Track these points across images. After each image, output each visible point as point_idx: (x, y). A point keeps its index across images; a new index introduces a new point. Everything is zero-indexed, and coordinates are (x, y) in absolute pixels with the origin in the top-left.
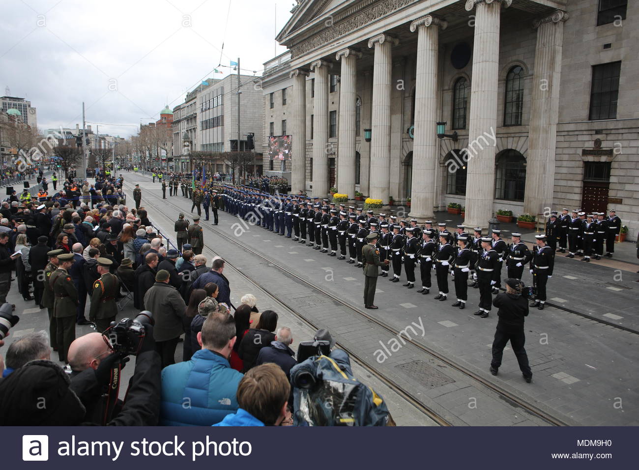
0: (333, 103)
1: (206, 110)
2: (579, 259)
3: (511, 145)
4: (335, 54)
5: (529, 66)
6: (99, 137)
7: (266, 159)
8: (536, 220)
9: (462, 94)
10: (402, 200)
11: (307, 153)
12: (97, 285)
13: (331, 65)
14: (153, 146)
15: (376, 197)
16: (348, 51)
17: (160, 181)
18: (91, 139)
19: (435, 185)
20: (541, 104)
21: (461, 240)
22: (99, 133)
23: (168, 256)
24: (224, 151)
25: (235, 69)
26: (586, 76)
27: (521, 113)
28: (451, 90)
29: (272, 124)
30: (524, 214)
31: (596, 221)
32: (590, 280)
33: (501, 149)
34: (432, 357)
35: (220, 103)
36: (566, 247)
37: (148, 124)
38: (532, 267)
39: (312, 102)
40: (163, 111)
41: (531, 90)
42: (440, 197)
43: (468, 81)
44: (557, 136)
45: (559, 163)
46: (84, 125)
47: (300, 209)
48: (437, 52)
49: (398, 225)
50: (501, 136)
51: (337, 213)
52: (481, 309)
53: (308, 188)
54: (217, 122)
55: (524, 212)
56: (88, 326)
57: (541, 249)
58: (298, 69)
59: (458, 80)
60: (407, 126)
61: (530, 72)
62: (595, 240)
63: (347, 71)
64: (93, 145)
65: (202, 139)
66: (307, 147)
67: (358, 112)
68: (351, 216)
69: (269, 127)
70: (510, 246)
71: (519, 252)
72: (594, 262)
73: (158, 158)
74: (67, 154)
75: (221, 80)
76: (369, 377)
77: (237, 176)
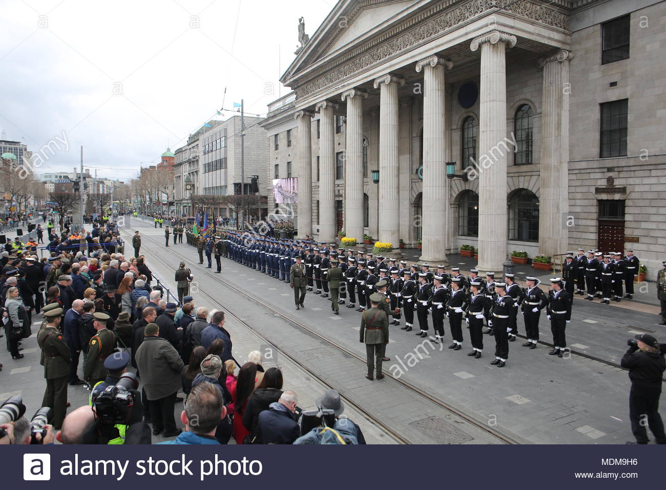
0: (339, 144)
1: (208, 152)
2: (598, 301)
3: (523, 184)
4: (340, 95)
5: (537, 105)
6: (98, 181)
7: (271, 202)
8: (552, 261)
9: (470, 133)
10: (413, 243)
11: (313, 196)
12: (94, 342)
13: (337, 106)
14: (153, 190)
15: (385, 240)
16: (353, 92)
17: (161, 227)
18: (89, 183)
19: (447, 227)
20: (551, 142)
21: (474, 286)
22: (97, 177)
23: (166, 310)
24: (227, 195)
25: (238, 111)
26: (595, 115)
27: (532, 151)
28: (459, 130)
29: (277, 166)
30: (540, 255)
31: (613, 262)
32: (611, 323)
33: (513, 189)
34: (448, 413)
35: (223, 145)
36: (584, 289)
37: (148, 167)
38: (549, 313)
39: (318, 143)
40: (164, 154)
41: (540, 128)
42: (452, 239)
43: (477, 120)
44: (569, 174)
45: (572, 202)
46: (82, 169)
47: (306, 255)
48: (444, 92)
49: (409, 270)
50: (512, 175)
51: (345, 259)
52: (498, 358)
53: (315, 231)
54: (220, 164)
55: (540, 253)
56: (80, 387)
57: (557, 293)
58: (303, 110)
59: (466, 120)
60: (416, 166)
61: (539, 111)
62: (613, 281)
63: (353, 113)
64: (91, 190)
65: (204, 182)
66: (313, 190)
67: (365, 153)
68: (359, 262)
69: (274, 169)
70: (525, 290)
71: (534, 296)
72: (614, 304)
73: (158, 202)
74: (63, 200)
75: (224, 122)
76: (382, 436)
77: (240, 220)
